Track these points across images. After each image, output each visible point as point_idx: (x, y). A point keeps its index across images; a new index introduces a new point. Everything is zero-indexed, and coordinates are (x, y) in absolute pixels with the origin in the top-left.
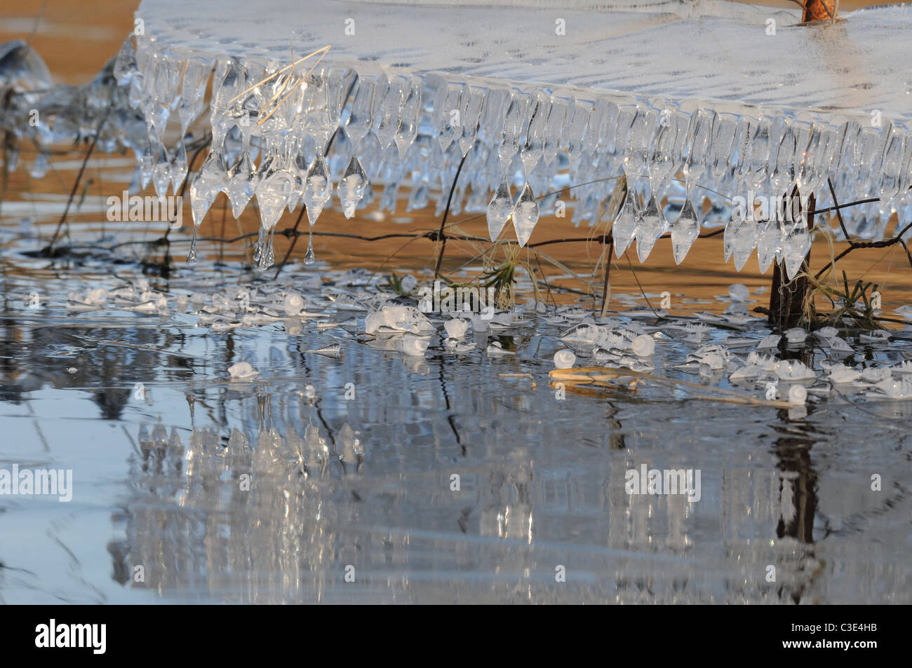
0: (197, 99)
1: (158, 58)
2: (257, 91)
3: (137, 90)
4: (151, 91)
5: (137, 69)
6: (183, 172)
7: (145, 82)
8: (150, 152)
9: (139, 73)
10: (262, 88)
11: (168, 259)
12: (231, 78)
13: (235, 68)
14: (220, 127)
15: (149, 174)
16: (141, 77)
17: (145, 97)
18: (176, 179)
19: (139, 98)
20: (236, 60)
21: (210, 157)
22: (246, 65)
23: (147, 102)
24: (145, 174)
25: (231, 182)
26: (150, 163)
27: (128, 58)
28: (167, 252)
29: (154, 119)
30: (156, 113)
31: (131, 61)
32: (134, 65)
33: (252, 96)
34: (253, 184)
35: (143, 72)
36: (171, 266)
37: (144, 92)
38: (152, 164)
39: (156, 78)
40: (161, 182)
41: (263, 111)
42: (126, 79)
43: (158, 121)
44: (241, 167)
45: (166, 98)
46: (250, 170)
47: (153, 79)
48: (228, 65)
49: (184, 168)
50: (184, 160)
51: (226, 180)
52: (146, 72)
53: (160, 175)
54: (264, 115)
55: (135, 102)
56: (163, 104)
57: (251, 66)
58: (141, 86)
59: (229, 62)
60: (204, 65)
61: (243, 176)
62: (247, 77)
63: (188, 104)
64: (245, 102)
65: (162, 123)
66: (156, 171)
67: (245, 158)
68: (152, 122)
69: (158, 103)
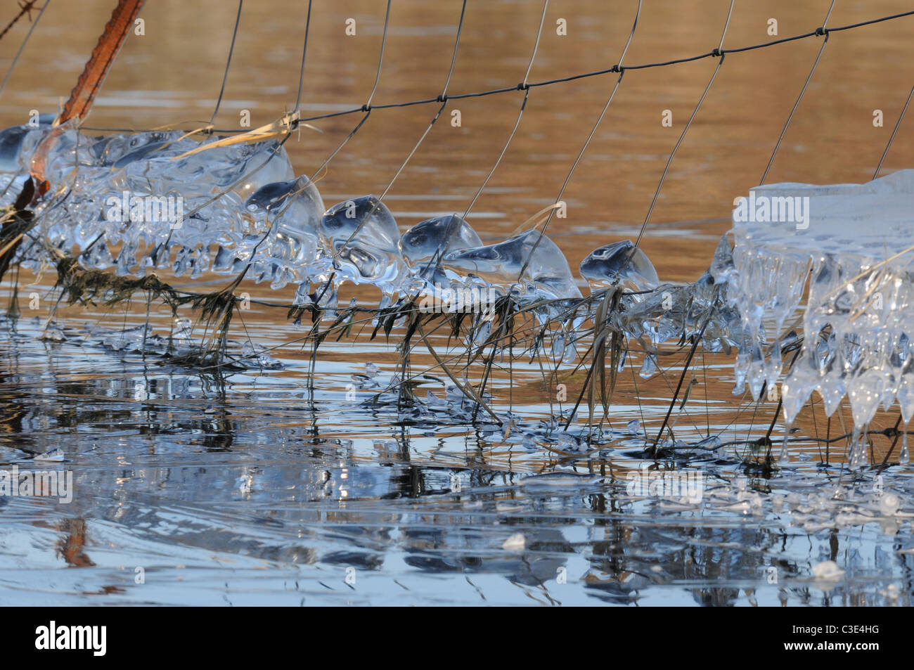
0: (791, 296)
1: (753, 255)
2: (850, 288)
3: (733, 288)
4: (745, 289)
5: (734, 267)
6: (777, 370)
7: (741, 280)
8: (745, 350)
9: (736, 271)
10: (855, 285)
11: (769, 459)
12: (824, 274)
13: (828, 266)
14: (812, 324)
15: (745, 372)
16: (737, 275)
17: (740, 295)
18: (771, 377)
19: (736, 296)
20: (829, 256)
21: (802, 355)
22: (840, 262)
23: (742, 300)
24: (739, 373)
25: (823, 381)
26: (745, 361)
27: (725, 255)
28: (769, 453)
29: (748, 317)
30: (750, 311)
31: (728, 258)
32: (731, 262)
33: (845, 292)
34: (846, 382)
35: (740, 270)
36: (772, 466)
37: (740, 290)
38: (747, 362)
39: (751, 275)
40: (755, 380)
41: (856, 308)
42: (723, 277)
43: (752, 319)
44: (833, 365)
45: (761, 296)
46: (843, 368)
47: (748, 277)
48: (822, 262)
49: (779, 367)
50: (778, 357)
51: (819, 378)
52: (742, 269)
53: (754, 374)
54: (857, 311)
55: (732, 300)
56: (757, 302)
57: (846, 263)
58: (738, 284)
59: (823, 259)
60: (798, 262)
61: (836, 373)
62: (841, 273)
63: (782, 301)
64: (838, 298)
65: (756, 320)
66: (751, 370)
67: (838, 355)
68: (747, 319)
69: (752, 301)
